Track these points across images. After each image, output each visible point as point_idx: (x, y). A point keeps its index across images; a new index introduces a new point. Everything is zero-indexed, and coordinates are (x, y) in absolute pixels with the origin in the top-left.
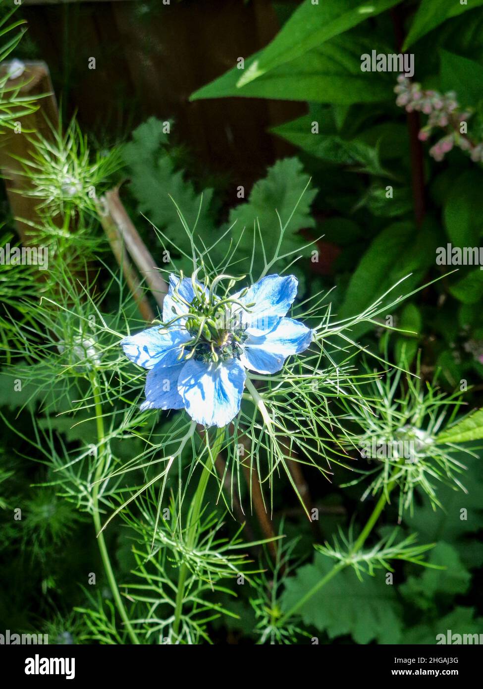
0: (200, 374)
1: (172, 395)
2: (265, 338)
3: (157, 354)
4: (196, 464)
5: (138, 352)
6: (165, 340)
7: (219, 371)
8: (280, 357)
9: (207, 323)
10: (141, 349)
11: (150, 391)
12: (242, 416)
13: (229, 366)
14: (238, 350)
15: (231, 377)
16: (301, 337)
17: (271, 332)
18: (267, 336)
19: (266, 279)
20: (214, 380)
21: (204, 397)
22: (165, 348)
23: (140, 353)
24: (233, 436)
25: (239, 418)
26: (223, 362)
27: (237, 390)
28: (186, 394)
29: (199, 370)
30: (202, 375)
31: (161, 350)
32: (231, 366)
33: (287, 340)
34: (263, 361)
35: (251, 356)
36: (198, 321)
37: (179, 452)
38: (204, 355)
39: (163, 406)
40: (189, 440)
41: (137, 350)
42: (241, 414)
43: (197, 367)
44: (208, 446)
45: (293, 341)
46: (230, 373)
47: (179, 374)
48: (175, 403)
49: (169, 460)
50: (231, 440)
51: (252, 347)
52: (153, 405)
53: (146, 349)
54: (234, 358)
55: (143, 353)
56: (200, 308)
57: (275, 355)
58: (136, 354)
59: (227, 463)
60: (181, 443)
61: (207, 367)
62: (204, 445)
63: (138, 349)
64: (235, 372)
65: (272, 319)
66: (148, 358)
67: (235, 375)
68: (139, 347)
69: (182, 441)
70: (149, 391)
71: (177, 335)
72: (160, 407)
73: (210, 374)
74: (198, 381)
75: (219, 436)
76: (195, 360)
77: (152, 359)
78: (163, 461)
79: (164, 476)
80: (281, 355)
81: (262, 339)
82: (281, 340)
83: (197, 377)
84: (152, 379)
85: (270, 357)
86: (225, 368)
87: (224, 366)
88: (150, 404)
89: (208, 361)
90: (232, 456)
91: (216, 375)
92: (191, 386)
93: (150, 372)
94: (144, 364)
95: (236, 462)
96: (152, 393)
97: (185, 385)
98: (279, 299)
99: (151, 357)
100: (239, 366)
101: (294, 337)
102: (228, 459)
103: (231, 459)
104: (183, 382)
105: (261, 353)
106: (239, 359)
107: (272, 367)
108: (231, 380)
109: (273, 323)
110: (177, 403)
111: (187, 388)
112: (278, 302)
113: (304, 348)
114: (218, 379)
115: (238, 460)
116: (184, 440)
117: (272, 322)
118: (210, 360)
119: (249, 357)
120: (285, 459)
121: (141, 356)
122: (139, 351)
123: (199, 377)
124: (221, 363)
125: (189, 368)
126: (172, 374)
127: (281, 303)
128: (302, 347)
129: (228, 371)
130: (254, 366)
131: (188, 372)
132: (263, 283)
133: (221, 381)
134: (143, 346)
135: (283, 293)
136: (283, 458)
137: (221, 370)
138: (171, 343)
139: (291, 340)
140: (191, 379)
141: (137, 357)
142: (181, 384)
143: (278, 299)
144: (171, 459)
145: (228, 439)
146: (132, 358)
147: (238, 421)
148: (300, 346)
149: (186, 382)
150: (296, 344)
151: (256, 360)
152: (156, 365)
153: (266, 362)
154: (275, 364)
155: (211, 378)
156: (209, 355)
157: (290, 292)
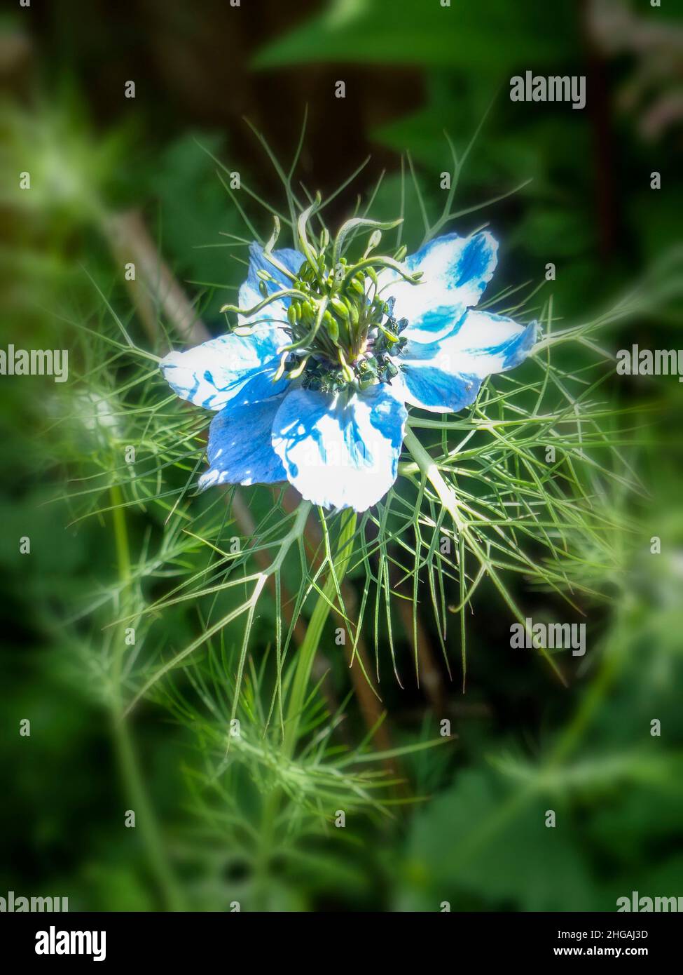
0: (314, 415)
1: (259, 459)
2: (439, 348)
3: (231, 384)
4: (308, 592)
5: (195, 382)
6: (245, 360)
7: (351, 410)
8: (471, 379)
9: (330, 307)
10: (201, 378)
11: (220, 452)
12: (394, 500)
13: (372, 400)
14: (388, 368)
15: (375, 420)
16: (511, 341)
17: (450, 334)
18: (441, 344)
19: (435, 243)
20: (343, 425)
21: (324, 457)
22: (244, 373)
23: (198, 383)
24: (378, 539)
25: (388, 503)
26: (358, 393)
27: (390, 441)
28: (289, 453)
29: (313, 407)
30: (320, 417)
31: (237, 378)
32: (374, 398)
33: (481, 350)
34: (435, 389)
35: (411, 381)
36: (312, 304)
37: (276, 566)
38: (323, 378)
39: (243, 479)
40: (295, 544)
41: (193, 378)
42: (393, 495)
43: (308, 403)
44: (328, 558)
45: (494, 351)
46: (373, 412)
47: (274, 418)
48: (267, 473)
49: (257, 580)
50: (370, 549)
51: (414, 364)
52: (225, 477)
53: (209, 377)
54: (381, 382)
55: (204, 383)
56: (315, 285)
57: (461, 374)
58: (192, 385)
59: (366, 592)
60: (279, 549)
61: (329, 401)
62: (322, 556)
63: (194, 376)
64: (385, 408)
65: (452, 310)
66: (215, 392)
67: (385, 416)
68: (195, 373)
69: (280, 546)
70: (216, 452)
71: (269, 348)
72: (237, 480)
73: (334, 415)
74: (313, 428)
75: (344, 547)
76: (305, 387)
77: (221, 393)
78: (243, 583)
79: (248, 611)
80: (474, 374)
81: (432, 349)
82: (469, 350)
83: (309, 421)
84: (221, 430)
85: (451, 379)
86: (363, 404)
87: (361, 399)
88: (219, 475)
89: (331, 388)
90: (374, 579)
91: (345, 417)
92: (299, 438)
93: (216, 418)
94: (206, 403)
95: (383, 590)
96: (222, 455)
97: (288, 436)
98: (461, 280)
99: (220, 390)
100: (391, 397)
101: (496, 344)
102: (367, 584)
103: (373, 586)
104: (284, 432)
105: (432, 374)
106: (390, 383)
107: (454, 400)
108: (375, 425)
109: (453, 318)
110: (271, 472)
111: (292, 441)
112: (459, 284)
113: (518, 359)
114: (350, 425)
115: (386, 586)
116: (286, 543)
117: (452, 316)
118: (335, 386)
119: (408, 384)
120: (494, 568)
121: (199, 390)
122: (195, 379)
123: (314, 421)
124: (355, 395)
125: (292, 405)
126: (259, 419)
127: (466, 285)
128: (513, 358)
129: (370, 410)
130: (420, 399)
131: (291, 413)
132: (428, 251)
133: (355, 427)
134: (204, 372)
135: (468, 266)
136: (490, 566)
137: (356, 408)
138: (257, 363)
139: (490, 349)
140: (297, 425)
141: (193, 391)
142: (279, 435)
143: (458, 278)
144: (261, 578)
145: (364, 546)
146: (182, 391)
147: (385, 512)
148: (510, 357)
149: (290, 431)
150: (501, 353)
151: (422, 389)
152: (230, 403)
153: (443, 390)
154: (460, 394)
155: (336, 423)
156: (333, 377)
157: (483, 263)
